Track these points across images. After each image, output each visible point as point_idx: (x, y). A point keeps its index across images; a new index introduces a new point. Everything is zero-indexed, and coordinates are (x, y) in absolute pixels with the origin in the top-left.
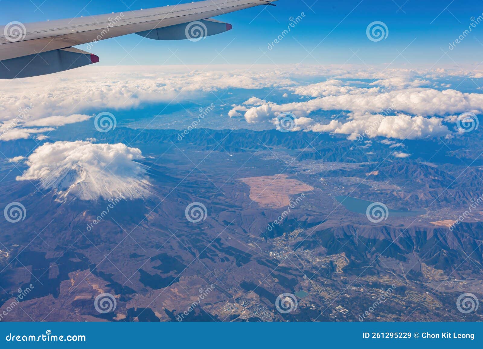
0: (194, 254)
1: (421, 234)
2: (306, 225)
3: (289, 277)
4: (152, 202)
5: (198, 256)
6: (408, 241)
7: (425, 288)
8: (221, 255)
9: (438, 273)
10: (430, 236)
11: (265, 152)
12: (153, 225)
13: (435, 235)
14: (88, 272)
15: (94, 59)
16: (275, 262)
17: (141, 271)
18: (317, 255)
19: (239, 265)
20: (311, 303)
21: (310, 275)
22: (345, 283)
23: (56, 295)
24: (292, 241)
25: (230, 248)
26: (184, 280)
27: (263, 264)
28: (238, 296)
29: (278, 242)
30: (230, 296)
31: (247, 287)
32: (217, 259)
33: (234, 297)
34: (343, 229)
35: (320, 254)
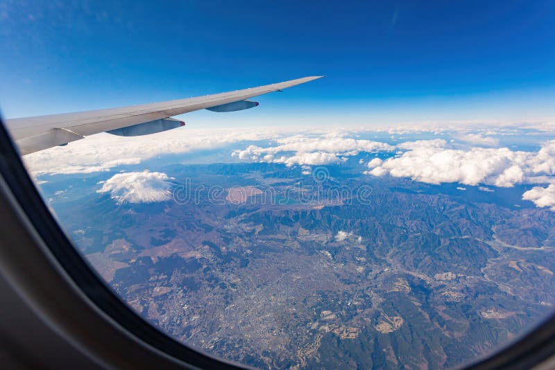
0: (184, 228)
1: (304, 213)
2: (248, 211)
3: (229, 237)
4: (170, 203)
5: (185, 228)
6: (297, 218)
7: (296, 239)
8: (198, 228)
9: (305, 232)
10: (308, 213)
11: (248, 174)
12: (167, 214)
13: (311, 213)
14: (123, 240)
15: (183, 124)
16: (224, 231)
17: (152, 238)
18: (248, 226)
19: (205, 232)
20: (235, 249)
21: (241, 236)
22: (257, 239)
23: (102, 252)
24: (239, 219)
25: (205, 224)
26: (174, 241)
27: (220, 232)
28: (198, 248)
29: (232, 220)
30: (194, 248)
31: (205, 243)
32: (195, 231)
33: (197, 248)
34: (265, 213)
35: (250, 225)
